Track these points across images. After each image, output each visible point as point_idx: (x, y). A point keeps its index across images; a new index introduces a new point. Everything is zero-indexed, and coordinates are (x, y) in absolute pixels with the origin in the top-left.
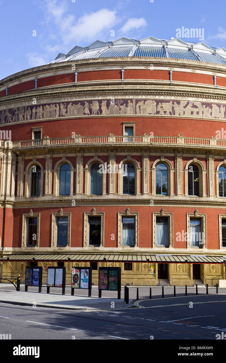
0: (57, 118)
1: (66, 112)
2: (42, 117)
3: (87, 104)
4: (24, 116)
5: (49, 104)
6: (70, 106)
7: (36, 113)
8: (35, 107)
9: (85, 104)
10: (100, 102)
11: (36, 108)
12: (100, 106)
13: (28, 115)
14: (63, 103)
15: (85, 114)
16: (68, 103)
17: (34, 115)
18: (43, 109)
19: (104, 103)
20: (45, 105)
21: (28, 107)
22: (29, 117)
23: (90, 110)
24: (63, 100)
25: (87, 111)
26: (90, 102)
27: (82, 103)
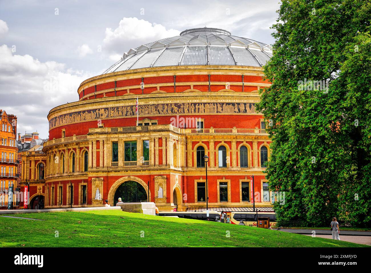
0: (215, 114)
1: (222, 110)
2: (203, 112)
3: (236, 105)
4: (188, 110)
5: (209, 103)
6: (224, 105)
7: (199, 109)
8: (197, 104)
9: (235, 105)
10: (245, 104)
11: (199, 105)
12: (245, 107)
13: (192, 109)
14: (219, 103)
15: (235, 112)
16: (223, 104)
17: (197, 110)
18: (204, 106)
19: (248, 105)
20: (206, 103)
21: (192, 104)
22: (193, 111)
23: (239, 110)
24: (219, 101)
25: (237, 110)
26: (239, 104)
27: (233, 104)
